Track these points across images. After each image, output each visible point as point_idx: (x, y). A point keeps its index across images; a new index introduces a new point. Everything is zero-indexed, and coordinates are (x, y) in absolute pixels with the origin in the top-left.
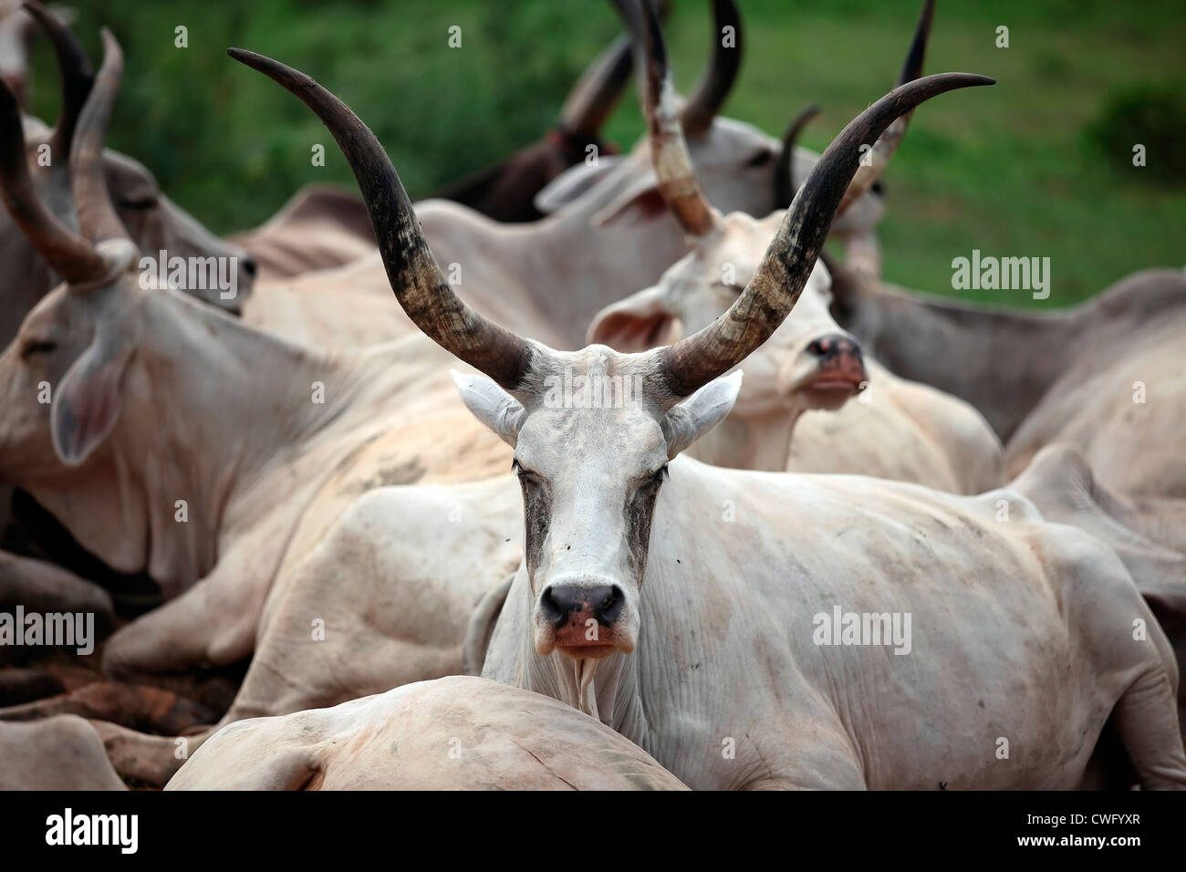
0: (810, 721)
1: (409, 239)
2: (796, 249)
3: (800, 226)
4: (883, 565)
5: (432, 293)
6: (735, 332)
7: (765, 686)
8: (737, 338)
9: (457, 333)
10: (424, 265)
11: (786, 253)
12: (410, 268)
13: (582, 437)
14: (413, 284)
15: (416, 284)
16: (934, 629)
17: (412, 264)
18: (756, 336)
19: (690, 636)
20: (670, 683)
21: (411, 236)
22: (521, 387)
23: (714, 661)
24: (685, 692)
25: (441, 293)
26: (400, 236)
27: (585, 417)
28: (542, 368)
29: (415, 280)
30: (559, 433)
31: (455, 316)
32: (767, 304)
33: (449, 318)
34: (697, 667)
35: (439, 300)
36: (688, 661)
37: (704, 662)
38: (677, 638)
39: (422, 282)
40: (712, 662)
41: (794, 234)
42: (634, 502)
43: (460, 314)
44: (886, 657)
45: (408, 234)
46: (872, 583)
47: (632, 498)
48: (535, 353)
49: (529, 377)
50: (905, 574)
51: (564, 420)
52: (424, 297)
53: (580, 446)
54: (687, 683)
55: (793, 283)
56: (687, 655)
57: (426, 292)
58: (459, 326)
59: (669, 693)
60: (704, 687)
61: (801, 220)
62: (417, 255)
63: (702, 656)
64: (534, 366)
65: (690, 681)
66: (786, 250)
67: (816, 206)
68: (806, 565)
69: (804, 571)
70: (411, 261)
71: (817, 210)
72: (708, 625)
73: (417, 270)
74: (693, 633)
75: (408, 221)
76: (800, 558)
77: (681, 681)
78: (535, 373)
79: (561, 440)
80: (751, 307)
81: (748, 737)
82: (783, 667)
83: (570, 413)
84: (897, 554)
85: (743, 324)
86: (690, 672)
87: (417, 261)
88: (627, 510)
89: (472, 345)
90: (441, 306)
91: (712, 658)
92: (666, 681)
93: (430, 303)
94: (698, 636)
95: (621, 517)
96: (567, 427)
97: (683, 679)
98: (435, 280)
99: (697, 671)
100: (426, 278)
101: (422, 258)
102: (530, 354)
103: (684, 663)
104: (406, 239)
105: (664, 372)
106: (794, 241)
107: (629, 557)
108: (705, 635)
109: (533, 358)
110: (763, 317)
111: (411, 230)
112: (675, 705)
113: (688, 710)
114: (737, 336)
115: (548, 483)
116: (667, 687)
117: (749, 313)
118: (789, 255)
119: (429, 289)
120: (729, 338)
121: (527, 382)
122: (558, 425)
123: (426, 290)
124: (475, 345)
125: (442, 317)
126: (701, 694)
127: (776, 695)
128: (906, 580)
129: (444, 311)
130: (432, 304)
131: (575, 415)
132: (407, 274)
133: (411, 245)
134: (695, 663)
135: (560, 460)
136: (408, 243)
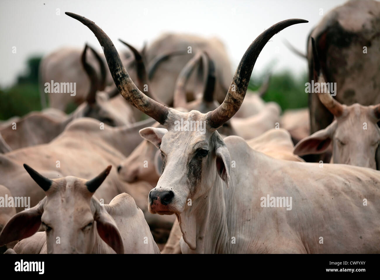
0: (288, 240)
1: (120, 75)
2: (239, 79)
3: (240, 71)
4: (329, 190)
5: (130, 92)
6: (225, 107)
7: (274, 228)
8: (226, 108)
9: (141, 106)
10: (126, 83)
11: (236, 80)
12: (121, 84)
13: (180, 141)
14: (123, 89)
15: (124, 89)
16: (344, 212)
17: (122, 83)
18: (232, 108)
19: (248, 210)
20: (239, 225)
21: (121, 73)
22: (165, 124)
23: (256, 218)
24: (243, 229)
25: (133, 92)
26: (116, 74)
27: (183, 134)
28: (171, 118)
29: (123, 88)
30: (173, 140)
31: (139, 100)
32: (233, 97)
33: (137, 101)
34: (249, 220)
35: (133, 95)
36: (246, 218)
37: (252, 219)
38: (244, 211)
39: (126, 89)
40: (255, 219)
41: (238, 74)
42: (191, 162)
43: (141, 100)
44: (324, 220)
45: (119, 73)
46: (323, 195)
47: (190, 161)
48: (170, 113)
49: (167, 121)
50: (336, 193)
51: (176, 135)
52: (127, 94)
53: (179, 144)
54: (245, 226)
55: (240, 90)
56: (246, 217)
57: (128, 92)
58: (141, 104)
59: (238, 229)
60: (250, 227)
61: (240, 69)
62: (123, 80)
63: (252, 217)
64: (169, 117)
65: (246, 225)
66: (236, 79)
67: (244, 64)
68: (299, 189)
69: (297, 191)
70: (121, 82)
71: (245, 65)
72: (256, 207)
73: (124, 84)
74: (250, 210)
75: (119, 69)
76: (297, 187)
77: (243, 225)
78: (169, 120)
79: (173, 142)
80: (228, 98)
81: (263, 244)
82: (282, 222)
83: (179, 133)
84: (336, 187)
85: (227, 104)
86: (246, 222)
87: (123, 82)
88: (188, 165)
89: (147, 110)
90: (134, 97)
91: (255, 218)
92: (238, 224)
93: (130, 96)
94: (251, 211)
95: (185, 167)
96: (176, 138)
97: (244, 224)
98: (131, 88)
99: (249, 222)
100: (127, 87)
101: (125, 81)
102: (168, 113)
103: (245, 219)
104: (119, 74)
105: (208, 120)
106: (238, 76)
107: (187, 181)
108: (254, 211)
109: (168, 115)
110: (232, 101)
111: (121, 71)
112: (240, 233)
113: (244, 234)
114: (226, 107)
115: (167, 156)
116: (238, 227)
117: (228, 100)
118: (237, 81)
119: (129, 91)
120: (224, 108)
121: (166, 122)
122: (173, 137)
123: (128, 91)
124: (148, 110)
125: (135, 100)
126: (249, 228)
127: (278, 231)
128: (336, 195)
129: (135, 99)
130: (131, 96)
131: (180, 133)
132: (120, 86)
133: (121, 76)
134: (249, 219)
135: (171, 148)
136: (120, 76)
